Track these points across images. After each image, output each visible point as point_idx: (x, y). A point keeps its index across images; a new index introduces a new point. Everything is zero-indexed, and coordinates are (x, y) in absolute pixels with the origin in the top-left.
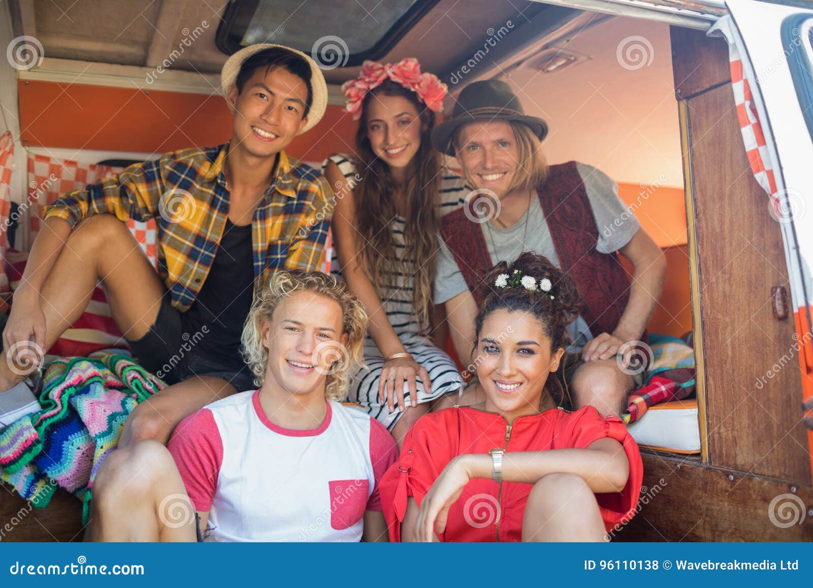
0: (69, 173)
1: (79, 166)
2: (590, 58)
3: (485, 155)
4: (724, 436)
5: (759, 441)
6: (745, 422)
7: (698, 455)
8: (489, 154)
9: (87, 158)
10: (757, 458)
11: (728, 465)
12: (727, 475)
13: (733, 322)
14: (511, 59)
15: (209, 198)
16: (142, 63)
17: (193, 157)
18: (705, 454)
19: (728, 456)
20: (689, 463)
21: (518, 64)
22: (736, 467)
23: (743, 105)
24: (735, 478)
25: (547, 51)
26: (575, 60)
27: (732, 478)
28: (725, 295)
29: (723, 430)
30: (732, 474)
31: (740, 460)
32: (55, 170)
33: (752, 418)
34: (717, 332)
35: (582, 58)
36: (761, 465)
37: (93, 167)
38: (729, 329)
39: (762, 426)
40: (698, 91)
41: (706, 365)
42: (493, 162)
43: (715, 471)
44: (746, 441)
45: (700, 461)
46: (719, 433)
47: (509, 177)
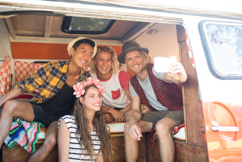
0: (25, 66)
1: (28, 63)
2: (162, 30)
3: (133, 61)
4: (190, 135)
5: (198, 136)
6: (195, 131)
7: (185, 140)
8: (134, 60)
9: (30, 61)
10: (198, 141)
11: (192, 143)
12: (191, 145)
13: (192, 104)
14: (141, 31)
15: (60, 77)
16: (43, 36)
17: (57, 66)
18: (187, 140)
19: (191, 140)
20: (183, 143)
21: (143, 32)
22: (193, 143)
23: (188, 46)
24: (193, 146)
25: (149, 29)
26: (158, 31)
27: (192, 146)
28: (190, 96)
29: (190, 133)
30: (192, 145)
31: (194, 142)
32: (22, 65)
33: (196, 130)
34: (188, 106)
35: (160, 30)
36: (198, 142)
37: (31, 64)
38: (191, 106)
39: (198, 132)
40: (183, 40)
41: (186, 116)
42: (136, 62)
43: (188, 144)
44: (195, 136)
45: (185, 142)
46: (190, 134)
47: (141, 66)
